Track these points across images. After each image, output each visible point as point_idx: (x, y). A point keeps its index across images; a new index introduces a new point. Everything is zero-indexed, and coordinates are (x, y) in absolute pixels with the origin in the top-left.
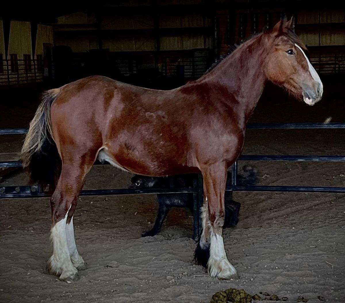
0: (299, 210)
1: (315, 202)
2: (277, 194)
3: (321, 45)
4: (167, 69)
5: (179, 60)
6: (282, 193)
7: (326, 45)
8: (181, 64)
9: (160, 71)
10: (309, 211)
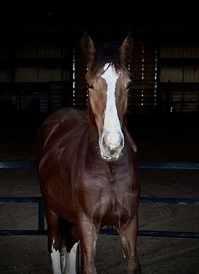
0: (174, 257)
1: (189, 249)
2: (148, 239)
3: (185, 81)
4: (22, 102)
5: (35, 93)
6: (153, 238)
7: (189, 81)
8: (37, 97)
9: (14, 104)
10: (185, 258)
